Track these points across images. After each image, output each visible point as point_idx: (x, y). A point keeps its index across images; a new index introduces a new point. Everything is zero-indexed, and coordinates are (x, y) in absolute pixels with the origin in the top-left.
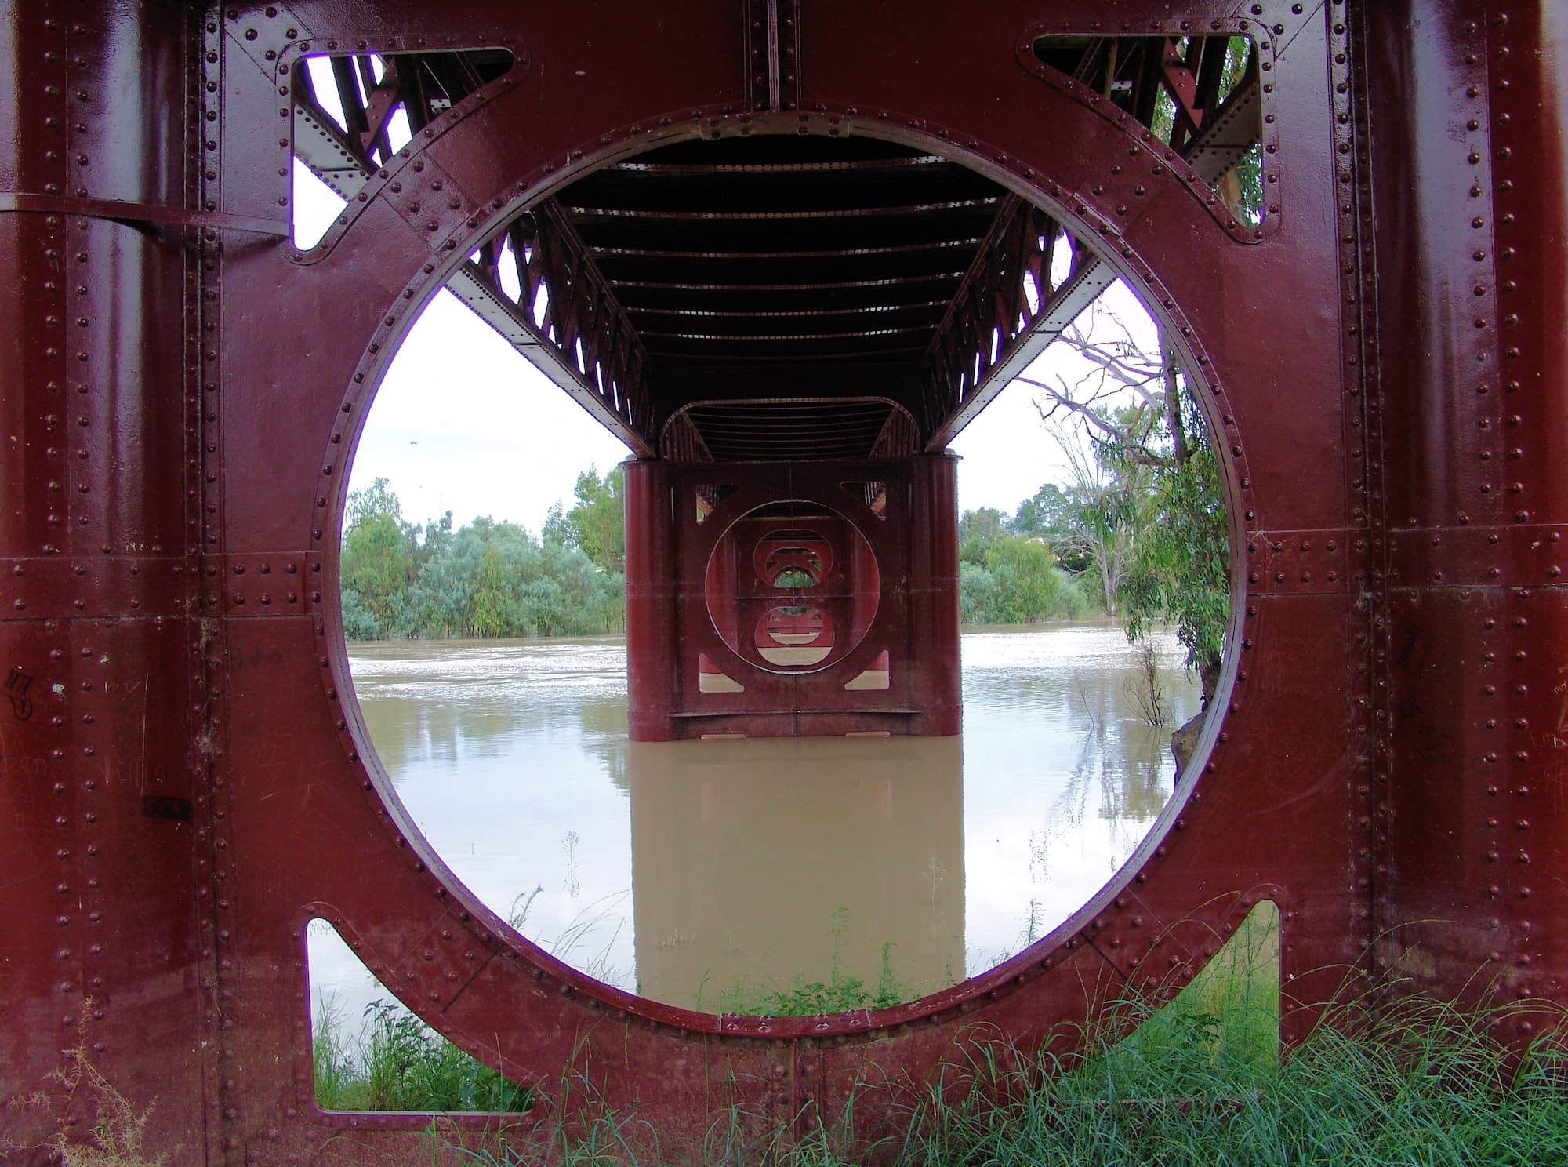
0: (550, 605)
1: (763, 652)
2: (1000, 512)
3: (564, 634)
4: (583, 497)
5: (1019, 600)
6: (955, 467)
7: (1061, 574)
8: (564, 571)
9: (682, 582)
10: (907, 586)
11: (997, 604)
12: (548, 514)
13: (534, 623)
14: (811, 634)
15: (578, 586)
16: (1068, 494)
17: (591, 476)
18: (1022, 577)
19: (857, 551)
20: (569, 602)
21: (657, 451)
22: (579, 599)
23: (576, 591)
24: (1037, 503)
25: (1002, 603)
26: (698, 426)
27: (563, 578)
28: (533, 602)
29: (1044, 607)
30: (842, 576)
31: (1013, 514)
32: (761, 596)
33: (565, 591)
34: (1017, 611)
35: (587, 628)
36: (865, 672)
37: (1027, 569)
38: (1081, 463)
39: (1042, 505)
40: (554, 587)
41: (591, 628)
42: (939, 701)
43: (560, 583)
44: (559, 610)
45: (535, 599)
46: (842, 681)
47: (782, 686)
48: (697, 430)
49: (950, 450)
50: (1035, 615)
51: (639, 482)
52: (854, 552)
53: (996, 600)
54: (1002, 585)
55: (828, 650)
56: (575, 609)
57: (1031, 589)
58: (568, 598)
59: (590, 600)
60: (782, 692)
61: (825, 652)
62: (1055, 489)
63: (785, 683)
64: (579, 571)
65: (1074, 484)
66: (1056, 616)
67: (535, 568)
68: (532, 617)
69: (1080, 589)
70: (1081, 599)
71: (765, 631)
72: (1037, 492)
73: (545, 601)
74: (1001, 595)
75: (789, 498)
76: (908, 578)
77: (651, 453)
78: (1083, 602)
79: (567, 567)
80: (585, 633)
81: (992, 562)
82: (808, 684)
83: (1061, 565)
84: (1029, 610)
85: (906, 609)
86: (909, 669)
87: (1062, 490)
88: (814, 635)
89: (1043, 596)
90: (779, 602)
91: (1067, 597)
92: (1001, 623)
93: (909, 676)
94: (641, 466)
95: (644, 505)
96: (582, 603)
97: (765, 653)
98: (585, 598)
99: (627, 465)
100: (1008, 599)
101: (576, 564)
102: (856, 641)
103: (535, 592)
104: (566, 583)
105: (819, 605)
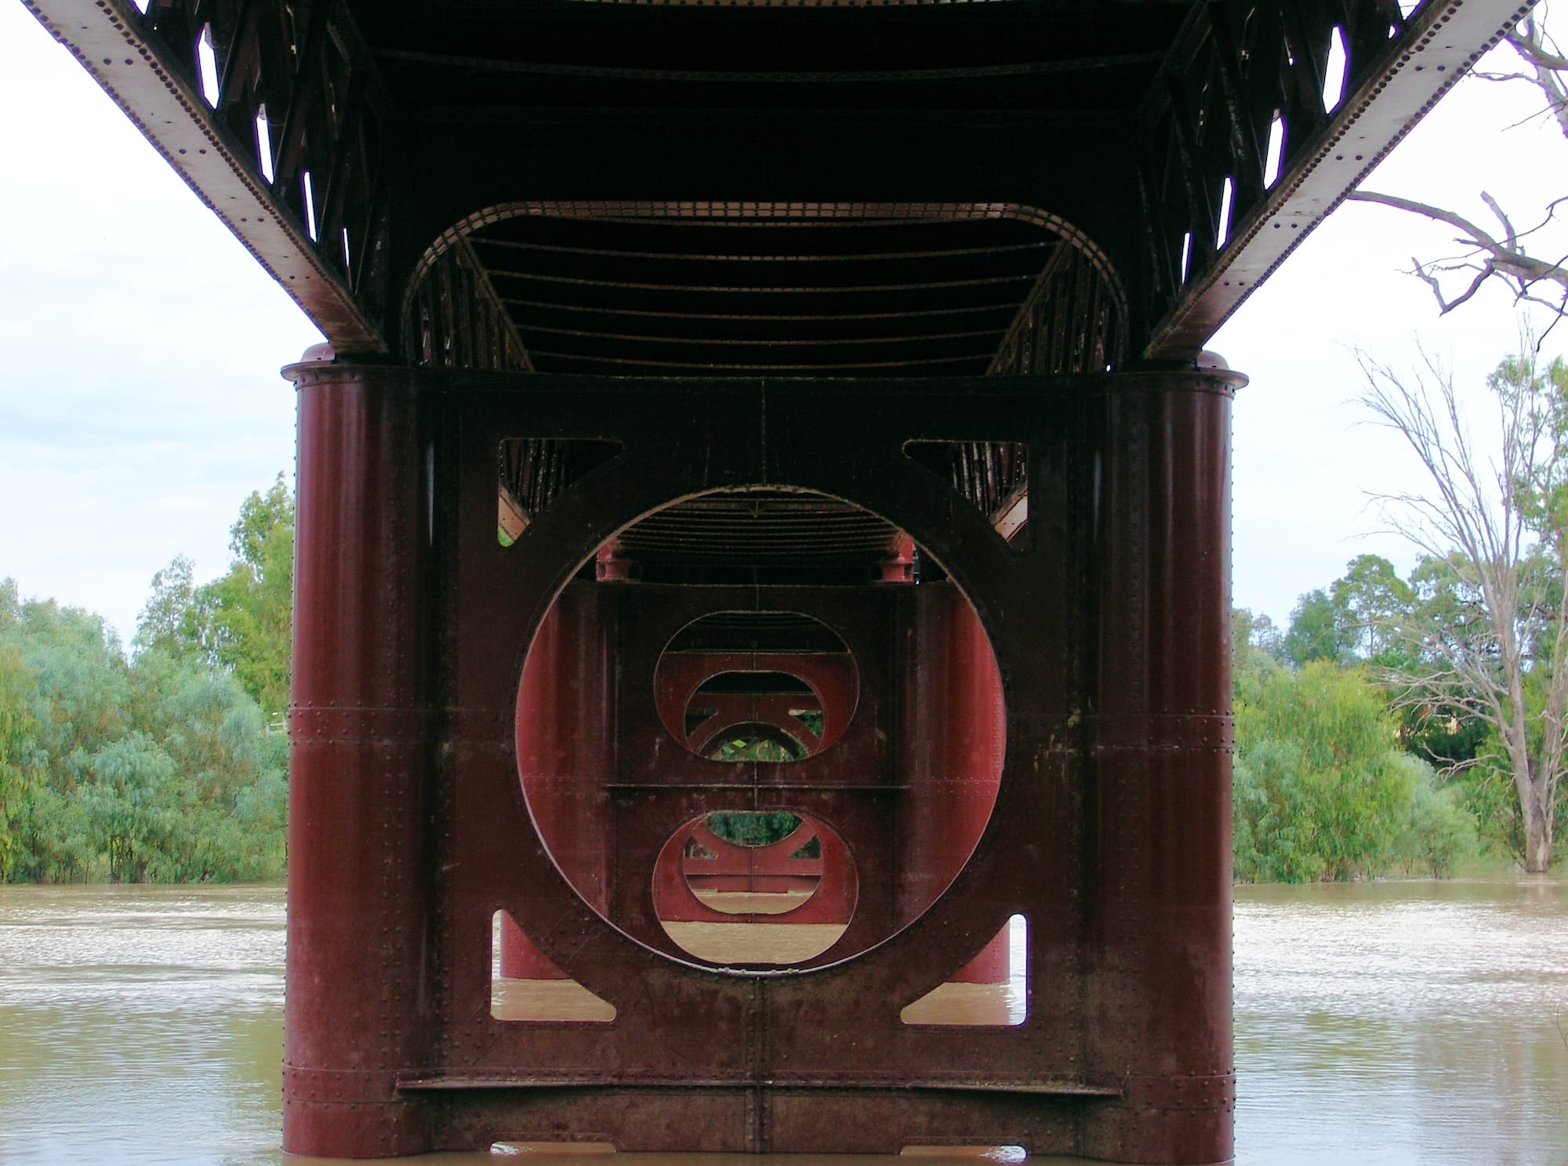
0: (146, 805)
1: (673, 930)
2: (1256, 616)
3: (179, 879)
4: (252, 551)
5: (1309, 825)
6: (1227, 409)
7: (1415, 766)
8: (183, 721)
9: (450, 708)
10: (1082, 736)
11: (1254, 833)
12: (152, 591)
13: (101, 849)
14: (791, 893)
15: (215, 760)
16: (1417, 576)
17: (273, 503)
18: (1316, 768)
19: (921, 674)
20: (192, 797)
21: (391, 335)
22: (218, 791)
23: (211, 773)
24: (1341, 600)
25: (1270, 829)
26: (517, 315)
27: (180, 739)
28: (102, 795)
29: (1370, 845)
30: (881, 735)
31: (1283, 625)
32: (673, 781)
33: (185, 771)
34: (1304, 852)
35: (239, 866)
36: (946, 986)
37: (1330, 750)
38: (1464, 494)
39: (1353, 605)
40: (158, 762)
41: (248, 866)
42: (1170, 1063)
43: (170, 750)
44: (167, 818)
45: (109, 789)
46: (896, 999)
47: (726, 1008)
48: (513, 327)
49: (1213, 357)
50: (1349, 861)
51: (337, 422)
52: (914, 674)
53: (1254, 824)
54: (1269, 787)
55: (842, 929)
56: (207, 816)
57: (1340, 798)
58: (191, 789)
59: (247, 797)
60: (723, 1026)
61: (831, 934)
62: (1386, 569)
63: (732, 1000)
64: (217, 722)
65: (1444, 546)
66: (1396, 869)
67: (110, 712)
68: (99, 833)
69: (1458, 804)
70: (1462, 828)
71: (677, 880)
72: (1343, 573)
73: (131, 794)
74: (1264, 810)
75: (759, 481)
76: (1083, 715)
77: (372, 337)
78: (1468, 836)
79: (189, 711)
80: (232, 878)
81: (1244, 729)
82: (798, 1004)
83: (1411, 747)
84: (1334, 852)
85: (1078, 797)
86: (1084, 969)
87: (1403, 573)
88: (800, 895)
89: (1370, 818)
90: (718, 800)
91: (1426, 823)
92: (1263, 881)
93: (1081, 991)
94: (346, 376)
95: (351, 488)
96: (228, 802)
97: (677, 931)
98: (234, 790)
99: (304, 374)
100: (1283, 820)
101: (214, 704)
102: (916, 906)
103: (109, 771)
104: (186, 751)
105: (819, 810)
